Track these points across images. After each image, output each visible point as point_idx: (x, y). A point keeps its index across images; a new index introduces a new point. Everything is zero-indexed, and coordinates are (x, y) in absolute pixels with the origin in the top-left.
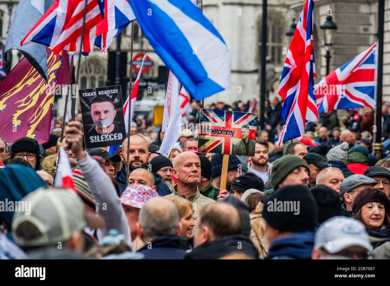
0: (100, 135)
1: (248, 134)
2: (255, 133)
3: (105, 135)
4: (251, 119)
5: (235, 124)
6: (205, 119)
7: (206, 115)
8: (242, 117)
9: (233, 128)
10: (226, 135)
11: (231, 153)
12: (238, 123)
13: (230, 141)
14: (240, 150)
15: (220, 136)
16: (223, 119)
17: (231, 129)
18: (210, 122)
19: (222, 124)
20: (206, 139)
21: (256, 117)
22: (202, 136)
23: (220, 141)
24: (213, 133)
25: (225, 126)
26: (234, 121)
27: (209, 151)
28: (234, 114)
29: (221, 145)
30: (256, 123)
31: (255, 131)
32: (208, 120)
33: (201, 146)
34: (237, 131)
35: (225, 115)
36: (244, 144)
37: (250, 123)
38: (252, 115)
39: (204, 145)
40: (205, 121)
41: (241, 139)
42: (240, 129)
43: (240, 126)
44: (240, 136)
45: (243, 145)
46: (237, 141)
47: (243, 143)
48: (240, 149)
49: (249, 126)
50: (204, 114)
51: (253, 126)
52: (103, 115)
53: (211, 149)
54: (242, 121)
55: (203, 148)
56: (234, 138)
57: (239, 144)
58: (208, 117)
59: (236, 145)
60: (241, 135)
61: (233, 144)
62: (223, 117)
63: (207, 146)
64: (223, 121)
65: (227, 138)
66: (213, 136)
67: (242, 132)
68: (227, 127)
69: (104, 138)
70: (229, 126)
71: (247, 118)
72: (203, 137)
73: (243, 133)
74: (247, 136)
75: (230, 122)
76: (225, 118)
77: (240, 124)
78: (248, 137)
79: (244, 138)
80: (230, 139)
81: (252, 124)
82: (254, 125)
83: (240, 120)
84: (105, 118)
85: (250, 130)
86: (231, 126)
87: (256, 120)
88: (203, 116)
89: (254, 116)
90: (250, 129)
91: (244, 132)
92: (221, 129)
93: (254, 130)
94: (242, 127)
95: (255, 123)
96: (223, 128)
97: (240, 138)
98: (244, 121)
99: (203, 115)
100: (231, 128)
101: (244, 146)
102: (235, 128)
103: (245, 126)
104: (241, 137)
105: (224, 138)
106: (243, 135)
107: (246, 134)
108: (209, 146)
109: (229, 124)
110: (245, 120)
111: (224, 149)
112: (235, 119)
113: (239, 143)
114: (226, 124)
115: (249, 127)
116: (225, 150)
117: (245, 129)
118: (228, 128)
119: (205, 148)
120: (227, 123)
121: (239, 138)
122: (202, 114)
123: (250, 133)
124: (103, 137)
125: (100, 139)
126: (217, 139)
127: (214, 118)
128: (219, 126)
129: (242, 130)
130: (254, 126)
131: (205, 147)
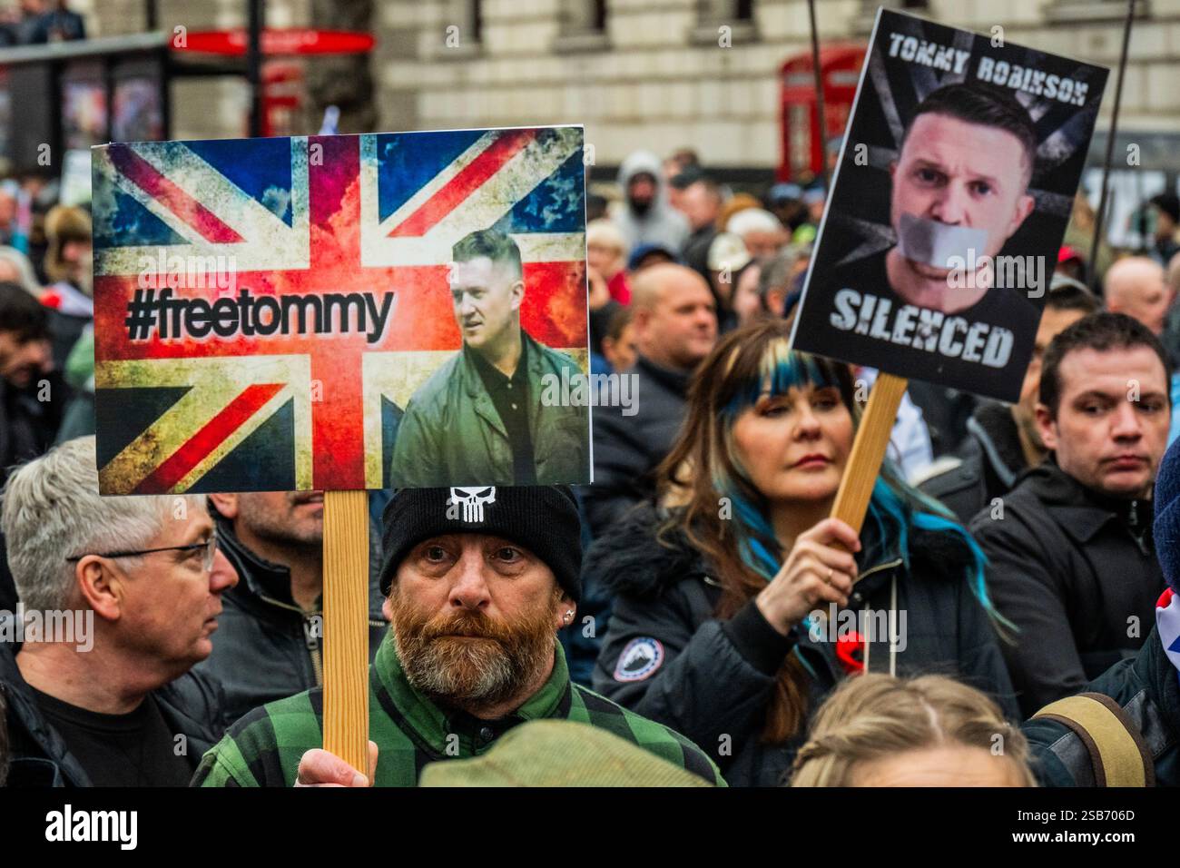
0: (899, 302)
1: (516, 303)
2: (571, 290)
3: (925, 315)
4: (530, 178)
5: (393, 234)
6: (133, 229)
7: (138, 193)
8: (449, 173)
9: (372, 271)
10: (322, 336)
11: (374, 479)
12: (418, 225)
13: (359, 383)
14: (460, 449)
15: (273, 349)
16: (283, 211)
17: (365, 277)
18: (180, 241)
19: (280, 252)
20: (155, 384)
21: (570, 153)
22: (126, 364)
23: (275, 388)
24: (212, 332)
25: (303, 264)
26: (384, 215)
27: (191, 478)
28: (380, 157)
29: (285, 416)
30: (571, 208)
31: (577, 269)
32: (157, 232)
33: (121, 449)
34: (410, 290)
35: (300, 175)
36: (483, 394)
37: (525, 215)
38: (532, 145)
39: (148, 438)
40: (136, 243)
41: (452, 356)
42: (441, 271)
43: (435, 246)
44: (442, 325)
45: (472, 396)
46: (417, 377)
47: (478, 385)
48: (456, 432)
49: (518, 239)
50: (126, 187)
51: (550, 231)
52: (958, 200)
53: (204, 465)
54: (453, 206)
55: (141, 459)
56: (387, 347)
57: (436, 399)
58: (155, 206)
59: (410, 403)
60: (451, 319)
61: (385, 402)
62: (287, 186)
63: (173, 439)
64: (288, 219)
65: (329, 353)
66: (213, 353)
67: (458, 295)
68: (328, 266)
69: (911, 326)
70: (340, 258)
71: (489, 175)
72: (134, 371)
73: (467, 305)
74: (507, 326)
75: (349, 224)
76: (299, 192)
77: (434, 233)
78: (516, 327)
79: (477, 340)
80: (358, 362)
81: (542, 221)
82: (557, 227)
83: (436, 197)
84: (962, 218)
85: (531, 269)
86: (356, 254)
87: (568, 185)
88: (113, 200)
89: (556, 151)
90: (528, 257)
91: (475, 292)
92: (277, 288)
93: (566, 265)
94: (456, 257)
95: (566, 203)
96: (293, 277)
97: (446, 342)
98: (467, 201)
99: (118, 195)
100: (357, 270)
101: (489, 409)
102: (390, 271)
103: (481, 244)
104: (456, 334)
105: (307, 358)
106: (471, 315)
107: (494, 308)
108: (185, 437)
109: (343, 240)
110: (476, 195)
111: (310, 448)
112: (391, 198)
113: (442, 383)
114: (313, 242)
115: (515, 250)
116: (318, 462)
117: (481, 263)
118: (336, 272)
119: (159, 461)
120: (324, 233)
121: (436, 347)
122: (109, 189)
123: (529, 290)
124: (912, 318)
125: (890, 327)
126: (245, 372)
127: (209, 206)
128: (260, 267)
129: (455, 280)
130: (560, 236)
131: (156, 451)
